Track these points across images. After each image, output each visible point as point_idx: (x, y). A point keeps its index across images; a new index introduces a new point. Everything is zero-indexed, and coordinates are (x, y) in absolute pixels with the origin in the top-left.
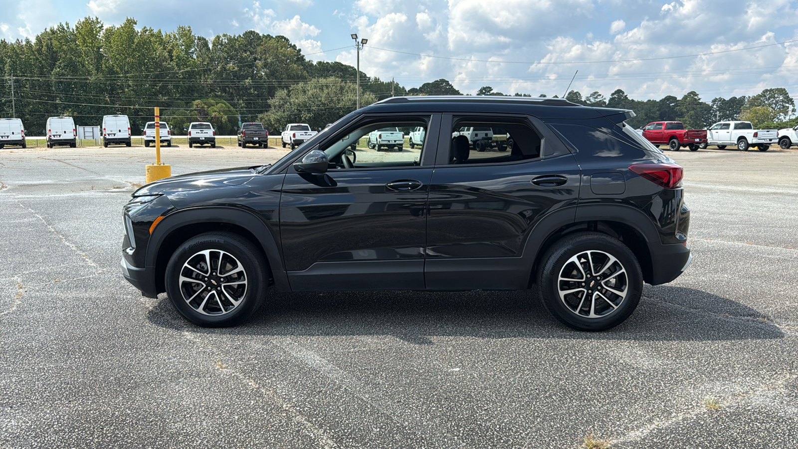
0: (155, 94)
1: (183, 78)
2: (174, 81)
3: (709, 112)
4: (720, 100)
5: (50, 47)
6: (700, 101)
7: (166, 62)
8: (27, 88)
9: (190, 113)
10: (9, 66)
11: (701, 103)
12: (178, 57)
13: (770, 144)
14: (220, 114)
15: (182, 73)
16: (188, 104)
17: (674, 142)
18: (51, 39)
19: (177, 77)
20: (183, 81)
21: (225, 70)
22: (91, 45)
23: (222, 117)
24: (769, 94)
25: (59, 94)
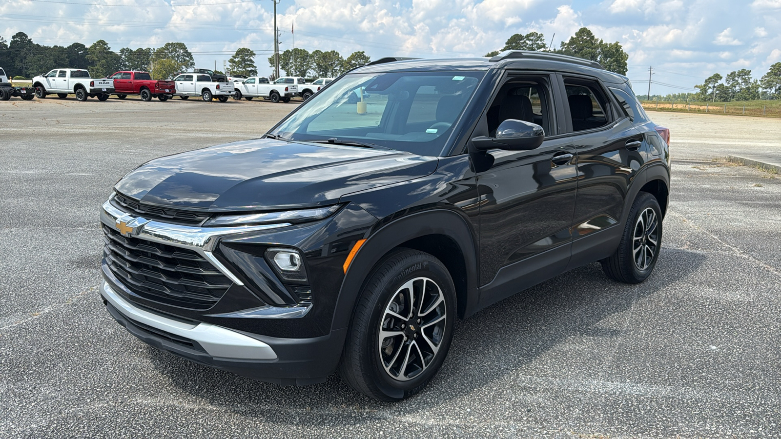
3: (118, 61)
4: (127, 51)
6: (110, 50)
11: (111, 52)
13: (229, 95)
17: (145, 93)
24: (171, 47)
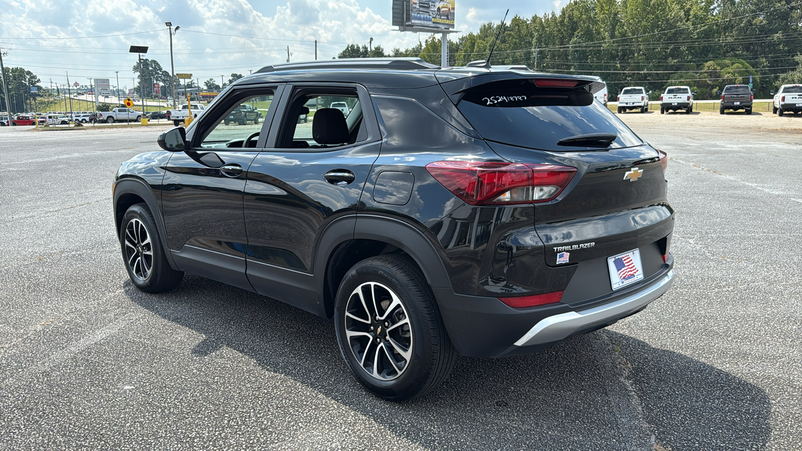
0: (666, 58)
1: (697, 38)
2: (687, 42)
5: (571, 18)
7: (681, 22)
8: (548, 59)
9: (699, 76)
10: (536, 39)
12: (695, 16)
14: (734, 75)
15: (698, 34)
16: (699, 66)
18: (573, 10)
19: (691, 37)
20: (699, 42)
21: (751, 25)
22: (607, 12)
23: (736, 79)
25: (574, 62)
